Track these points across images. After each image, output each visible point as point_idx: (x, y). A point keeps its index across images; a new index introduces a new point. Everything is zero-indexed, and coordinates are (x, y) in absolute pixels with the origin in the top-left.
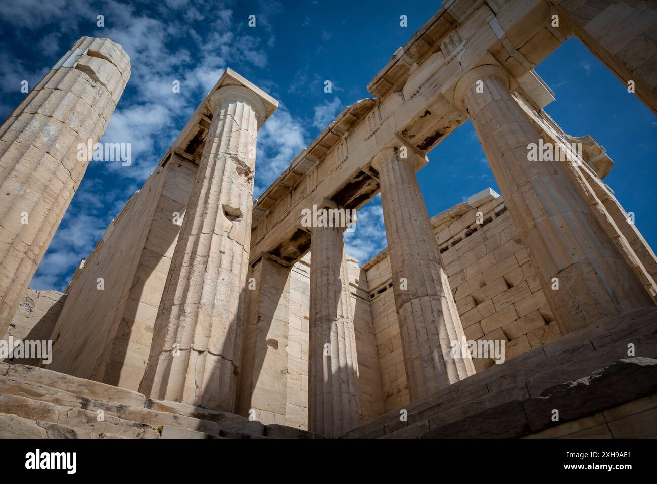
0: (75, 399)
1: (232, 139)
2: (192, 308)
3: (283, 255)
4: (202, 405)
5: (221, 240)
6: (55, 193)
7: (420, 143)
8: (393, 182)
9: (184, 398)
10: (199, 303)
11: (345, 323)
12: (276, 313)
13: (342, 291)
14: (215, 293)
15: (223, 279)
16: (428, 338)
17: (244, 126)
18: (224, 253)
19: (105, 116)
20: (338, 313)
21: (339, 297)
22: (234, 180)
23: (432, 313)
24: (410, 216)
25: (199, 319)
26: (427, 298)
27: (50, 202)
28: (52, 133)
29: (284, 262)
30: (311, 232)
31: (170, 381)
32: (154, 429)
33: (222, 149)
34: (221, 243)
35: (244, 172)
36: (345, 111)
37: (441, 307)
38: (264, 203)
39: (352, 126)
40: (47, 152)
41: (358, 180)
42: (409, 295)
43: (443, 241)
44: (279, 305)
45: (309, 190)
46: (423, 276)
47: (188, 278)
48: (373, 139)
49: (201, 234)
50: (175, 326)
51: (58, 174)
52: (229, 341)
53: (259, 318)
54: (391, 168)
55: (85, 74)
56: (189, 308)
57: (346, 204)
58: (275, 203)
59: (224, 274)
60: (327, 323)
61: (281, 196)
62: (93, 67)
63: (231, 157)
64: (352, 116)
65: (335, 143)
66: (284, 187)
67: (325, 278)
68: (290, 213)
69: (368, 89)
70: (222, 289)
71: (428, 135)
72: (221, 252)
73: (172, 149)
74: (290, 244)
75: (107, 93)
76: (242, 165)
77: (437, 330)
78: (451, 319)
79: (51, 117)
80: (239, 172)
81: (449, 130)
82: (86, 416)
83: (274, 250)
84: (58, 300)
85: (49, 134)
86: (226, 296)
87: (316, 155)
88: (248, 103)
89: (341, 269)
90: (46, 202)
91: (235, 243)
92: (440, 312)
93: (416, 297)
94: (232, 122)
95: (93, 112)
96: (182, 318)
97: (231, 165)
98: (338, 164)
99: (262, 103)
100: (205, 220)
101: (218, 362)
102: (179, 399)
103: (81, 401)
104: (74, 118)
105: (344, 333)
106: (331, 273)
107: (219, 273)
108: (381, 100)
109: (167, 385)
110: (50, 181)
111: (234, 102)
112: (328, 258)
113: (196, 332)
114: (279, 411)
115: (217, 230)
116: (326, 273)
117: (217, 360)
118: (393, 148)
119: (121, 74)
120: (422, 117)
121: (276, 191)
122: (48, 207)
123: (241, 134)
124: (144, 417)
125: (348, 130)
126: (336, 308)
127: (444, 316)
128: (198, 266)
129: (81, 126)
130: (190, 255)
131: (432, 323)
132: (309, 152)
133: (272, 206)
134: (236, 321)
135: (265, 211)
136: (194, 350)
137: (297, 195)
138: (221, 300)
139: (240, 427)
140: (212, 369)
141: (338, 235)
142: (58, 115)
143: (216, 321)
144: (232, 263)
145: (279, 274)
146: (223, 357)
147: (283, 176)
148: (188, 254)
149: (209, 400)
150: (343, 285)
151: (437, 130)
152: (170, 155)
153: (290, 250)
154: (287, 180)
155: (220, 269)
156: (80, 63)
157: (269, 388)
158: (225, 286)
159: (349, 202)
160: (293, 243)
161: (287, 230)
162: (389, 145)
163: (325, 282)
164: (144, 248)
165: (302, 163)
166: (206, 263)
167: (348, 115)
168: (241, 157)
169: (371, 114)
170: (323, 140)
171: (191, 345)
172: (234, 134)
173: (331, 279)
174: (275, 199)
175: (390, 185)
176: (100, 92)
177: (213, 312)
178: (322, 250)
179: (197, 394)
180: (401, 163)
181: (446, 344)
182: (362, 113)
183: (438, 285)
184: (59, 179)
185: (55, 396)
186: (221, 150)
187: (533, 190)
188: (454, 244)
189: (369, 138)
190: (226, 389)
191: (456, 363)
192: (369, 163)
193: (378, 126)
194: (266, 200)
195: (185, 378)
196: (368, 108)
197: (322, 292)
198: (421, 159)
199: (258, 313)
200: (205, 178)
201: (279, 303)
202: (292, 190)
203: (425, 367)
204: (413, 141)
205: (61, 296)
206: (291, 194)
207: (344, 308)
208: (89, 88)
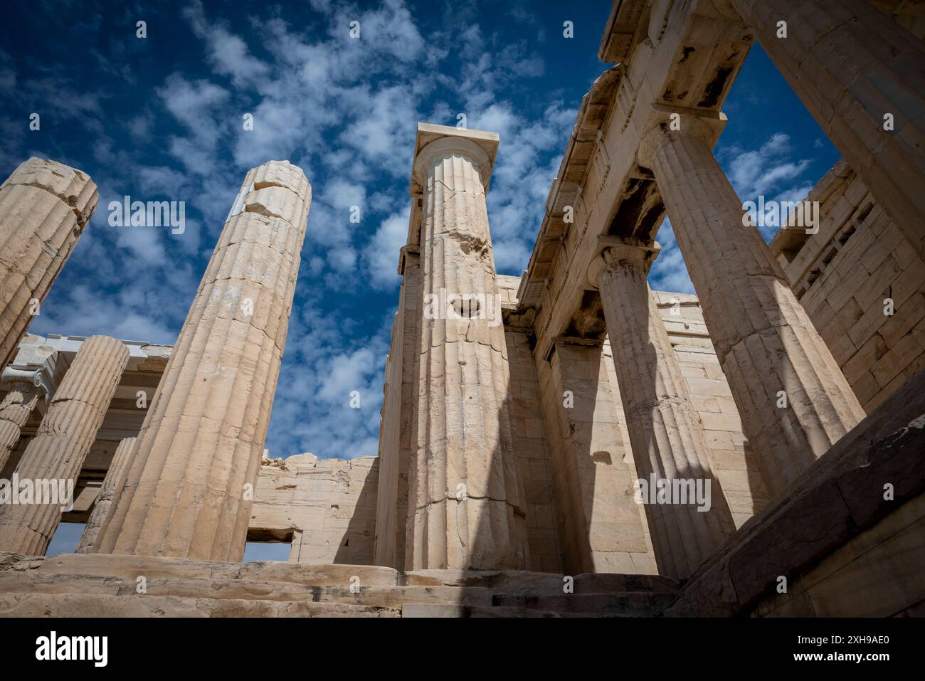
0: (305, 590)
1: (446, 211)
2: (438, 446)
3: (583, 332)
4: (474, 567)
5: (458, 348)
6: (253, 361)
7: (701, 99)
8: (671, 176)
9: (449, 563)
10: (445, 438)
11: (674, 405)
12: (596, 414)
13: (659, 360)
14: (463, 418)
15: (471, 398)
16: (769, 399)
17: (458, 188)
18: (464, 364)
19: (289, 251)
20: (659, 392)
21: (655, 370)
22: (458, 263)
23: (768, 357)
24: (706, 218)
25: (448, 458)
26: (755, 336)
27: (250, 372)
28: (234, 295)
29: (588, 342)
30: (598, 289)
31: (430, 544)
32: (393, 610)
33: (437, 230)
34: (458, 351)
35: (473, 247)
36: (583, 104)
37: (782, 343)
38: (535, 272)
39: (603, 119)
40: (234, 319)
41: (633, 192)
42: (728, 339)
43: (842, 220)
44: (597, 402)
45: (580, 232)
46: (743, 302)
47: (428, 410)
48: (631, 125)
49: (432, 349)
50: (425, 474)
51: (251, 338)
52: (496, 476)
53: (572, 427)
54: (664, 157)
55: (254, 213)
56: (435, 448)
57: (634, 232)
58: (550, 266)
59: (470, 391)
60: (645, 412)
61: (554, 254)
62: (262, 202)
63: (450, 235)
64: (596, 106)
65: (590, 154)
66: (552, 240)
67: (628, 349)
68: (570, 273)
69: (600, 59)
70: (472, 411)
71: (707, 82)
72: (460, 363)
73: (404, 250)
74: (584, 314)
75: (285, 224)
76: (467, 239)
77: (781, 382)
78: (805, 356)
79: (229, 278)
80: (466, 250)
81: (738, 58)
82: (308, 609)
83: (567, 330)
84: (371, 465)
85: (232, 298)
86: (479, 418)
87: (573, 181)
88: (458, 155)
89: (650, 328)
90: (246, 374)
91: (477, 345)
92: (782, 352)
93: (738, 339)
94: (443, 189)
95: (274, 252)
96: (430, 462)
97: (452, 245)
98: (601, 182)
99: (476, 145)
100: (434, 329)
101: (484, 507)
102: (444, 565)
103: (311, 591)
104: (253, 269)
105: (675, 420)
106: (636, 338)
107: (462, 392)
108: (626, 63)
109: (428, 550)
110: (243, 350)
111: (440, 162)
112: (627, 319)
113: (448, 476)
114: (636, 549)
115: (449, 337)
116: (628, 341)
117: (482, 505)
118: (659, 126)
119: (296, 193)
120: (682, 61)
121: (543, 249)
122: (249, 378)
123: (457, 200)
124: (388, 597)
125: (600, 128)
126: (653, 387)
127: (790, 357)
128: (436, 391)
129: (263, 275)
130: (425, 379)
131: (771, 373)
132: (562, 180)
133: (548, 271)
134: (500, 448)
135: (543, 281)
136: (450, 499)
137: (571, 243)
138: (473, 426)
139: (532, 586)
140: (478, 518)
141: (635, 282)
142: (236, 273)
143: (470, 455)
144: (478, 373)
145: (587, 360)
146: (490, 499)
147: (544, 226)
148: (422, 379)
149: (483, 559)
150: (658, 351)
151: (719, 67)
152: (404, 257)
153: (590, 322)
154: (551, 230)
155: (462, 386)
156: (248, 203)
157: (613, 520)
158: (475, 406)
159: (636, 227)
160: (587, 311)
161: (571, 298)
162: (651, 124)
163: (631, 355)
164: (403, 383)
165: (559, 200)
166: (444, 383)
167: (588, 108)
168: (462, 230)
169: (620, 91)
170: (572, 157)
171: (446, 493)
172: (447, 205)
173: (638, 347)
174: (547, 262)
175: (669, 183)
176: (276, 226)
177: (464, 445)
178: (615, 310)
179: (465, 554)
180: (678, 142)
181: (802, 400)
182: (608, 94)
183: (772, 310)
184: (254, 343)
185: (282, 591)
186: (435, 232)
187: (856, 103)
188: (862, 218)
189: (626, 127)
190: (505, 540)
191: (825, 426)
192: (634, 164)
193: (632, 103)
194: (537, 267)
195: (446, 537)
196: (612, 86)
197: (629, 371)
198: (713, 121)
199: (570, 422)
200: (425, 275)
201: (597, 399)
202: (564, 240)
203: (775, 445)
204: (687, 101)
205: (373, 460)
206: (565, 246)
207: (667, 383)
208: (262, 227)
